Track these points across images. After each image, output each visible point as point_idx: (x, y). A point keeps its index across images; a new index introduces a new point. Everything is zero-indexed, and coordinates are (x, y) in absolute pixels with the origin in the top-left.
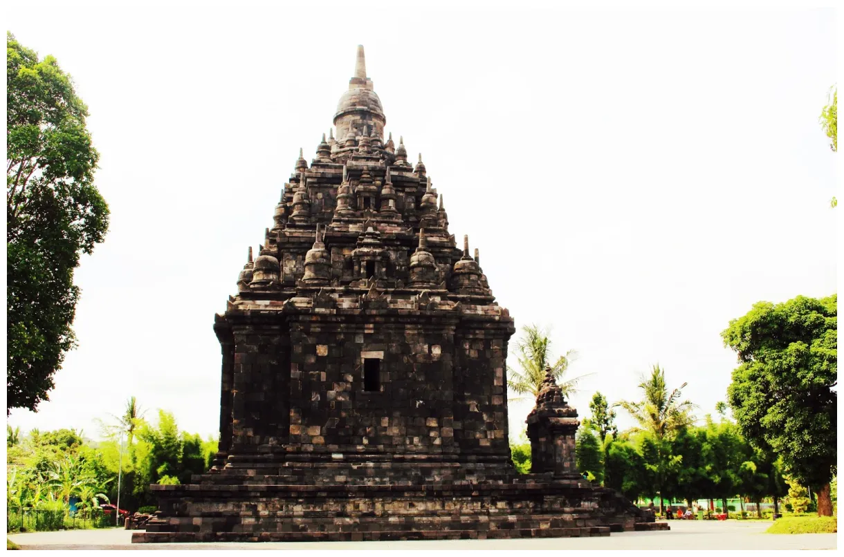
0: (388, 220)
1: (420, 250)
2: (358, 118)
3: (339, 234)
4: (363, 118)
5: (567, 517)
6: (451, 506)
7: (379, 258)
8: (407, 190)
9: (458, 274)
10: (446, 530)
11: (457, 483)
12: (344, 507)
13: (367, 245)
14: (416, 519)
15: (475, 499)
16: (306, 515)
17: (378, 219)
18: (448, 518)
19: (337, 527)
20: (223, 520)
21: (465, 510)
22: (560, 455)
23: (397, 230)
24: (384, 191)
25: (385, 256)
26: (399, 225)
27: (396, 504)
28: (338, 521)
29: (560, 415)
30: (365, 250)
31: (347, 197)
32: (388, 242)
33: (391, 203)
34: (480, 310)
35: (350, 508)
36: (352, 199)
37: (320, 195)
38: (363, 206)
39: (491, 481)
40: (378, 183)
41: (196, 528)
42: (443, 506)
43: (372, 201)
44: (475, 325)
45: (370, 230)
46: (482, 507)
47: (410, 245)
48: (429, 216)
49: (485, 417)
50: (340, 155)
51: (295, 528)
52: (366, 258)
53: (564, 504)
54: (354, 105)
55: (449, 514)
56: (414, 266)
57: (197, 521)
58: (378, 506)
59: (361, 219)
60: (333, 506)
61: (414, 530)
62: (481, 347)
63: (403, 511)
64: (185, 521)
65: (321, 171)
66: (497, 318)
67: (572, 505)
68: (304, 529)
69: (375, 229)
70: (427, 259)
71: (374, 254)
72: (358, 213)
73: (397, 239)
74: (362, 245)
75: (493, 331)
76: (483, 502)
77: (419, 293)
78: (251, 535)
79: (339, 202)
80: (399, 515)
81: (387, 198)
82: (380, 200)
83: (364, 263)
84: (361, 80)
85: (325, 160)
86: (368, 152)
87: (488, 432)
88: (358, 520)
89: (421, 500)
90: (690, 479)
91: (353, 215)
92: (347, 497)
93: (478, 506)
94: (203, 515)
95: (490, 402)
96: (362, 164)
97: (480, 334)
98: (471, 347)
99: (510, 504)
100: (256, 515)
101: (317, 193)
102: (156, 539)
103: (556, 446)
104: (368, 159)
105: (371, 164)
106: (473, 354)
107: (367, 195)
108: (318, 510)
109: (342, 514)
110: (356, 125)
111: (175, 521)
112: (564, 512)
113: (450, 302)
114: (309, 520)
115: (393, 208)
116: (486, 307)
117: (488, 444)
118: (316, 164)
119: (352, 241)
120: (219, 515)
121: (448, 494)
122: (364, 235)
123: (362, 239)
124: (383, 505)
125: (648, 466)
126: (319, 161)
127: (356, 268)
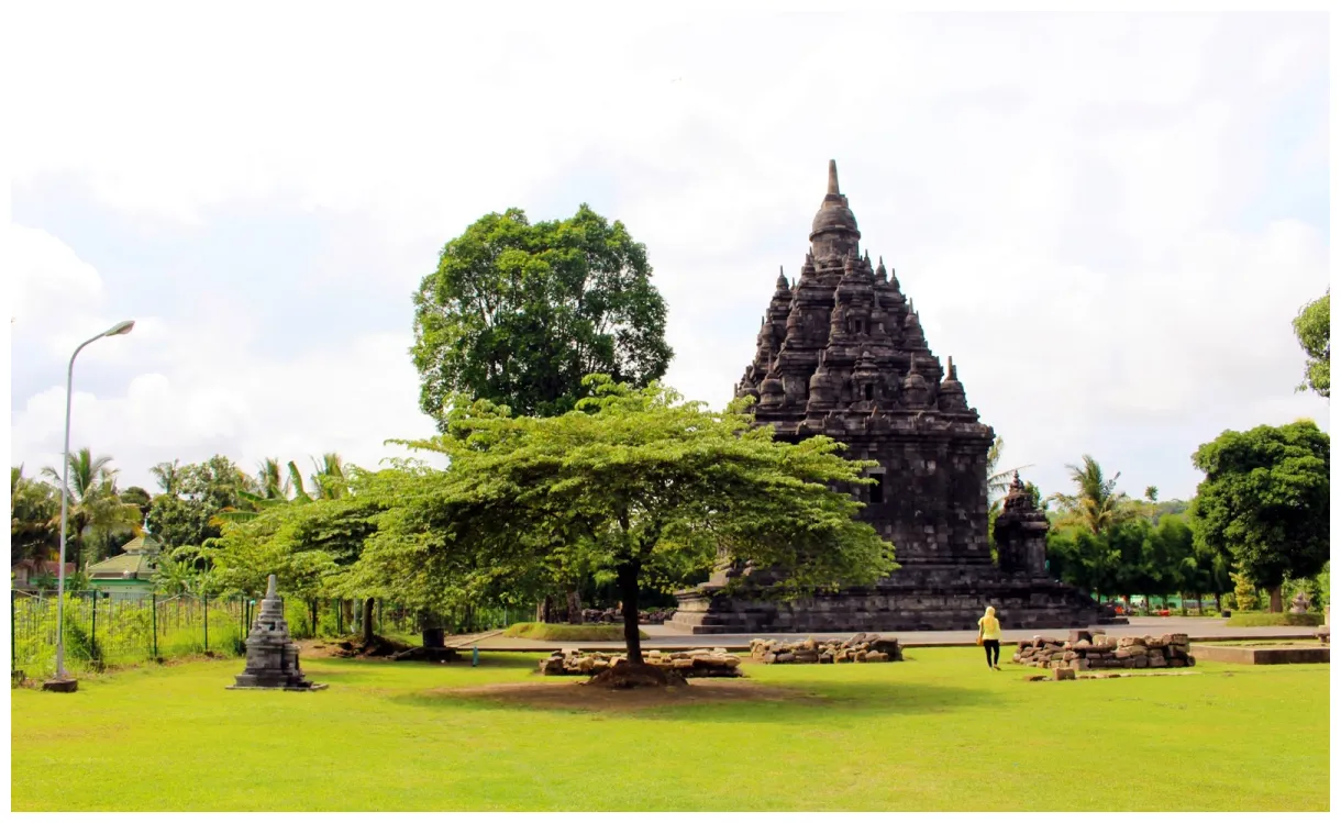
0: (879, 343)
1: (912, 373)
2: (837, 236)
3: (837, 359)
4: (842, 237)
5: (1051, 612)
6: (953, 603)
7: (877, 381)
8: (889, 310)
9: (946, 394)
10: (950, 623)
11: (954, 583)
12: (862, 603)
13: (866, 369)
14: (924, 613)
15: (973, 596)
16: (832, 611)
17: (871, 342)
18: (950, 613)
19: (859, 620)
20: (764, 615)
21: (963, 606)
22: (1031, 557)
23: (888, 353)
24: (874, 315)
25: (881, 379)
26: (890, 348)
27: (906, 600)
28: (859, 615)
29: (1030, 519)
30: (865, 374)
31: (842, 322)
32: (882, 364)
33: (881, 326)
34: (968, 428)
35: (868, 604)
36: (844, 323)
37: (810, 317)
38: (855, 330)
39: (982, 581)
40: (867, 306)
41: (743, 622)
42: (946, 602)
43: (863, 325)
44: (963, 442)
45: (866, 354)
46: (978, 603)
47: (902, 367)
48: (913, 337)
49: (973, 524)
50: (825, 276)
51: (825, 620)
52: (867, 382)
53: (1047, 601)
54: (832, 223)
55: (951, 609)
56: (908, 389)
57: (743, 616)
58: (892, 602)
59: (855, 343)
60: (853, 603)
61: (923, 623)
62: (969, 461)
63: (912, 607)
64: (732, 616)
65: (810, 294)
66: (983, 435)
67: (1054, 602)
68: (831, 622)
69: (871, 353)
70: (920, 382)
71: (873, 378)
72: (851, 337)
73: (890, 362)
74: (859, 369)
75: (978, 447)
76: (978, 599)
77: (916, 414)
78: (791, 628)
79: (833, 326)
80: (910, 611)
81: (877, 323)
82: (870, 324)
83: (864, 386)
84: (835, 197)
85: (813, 283)
86: (856, 276)
87: (976, 539)
88: (875, 614)
89: (928, 597)
90: (1129, 576)
91: (848, 339)
92: (866, 595)
93: (975, 602)
94: (747, 611)
95: (976, 509)
96: (851, 288)
97: (968, 450)
98: (959, 462)
99: (1002, 600)
100: (791, 611)
101: (806, 315)
102: (712, 631)
103: (1027, 549)
104: (856, 283)
105: (860, 288)
106: (961, 468)
107: (858, 319)
108: (841, 606)
109: (862, 610)
110: (836, 245)
111: (724, 616)
112: (1046, 608)
113: (943, 422)
114: (834, 614)
115: (883, 332)
116: (972, 425)
117: (975, 548)
118: (804, 286)
119: (849, 364)
120: (759, 611)
121: (950, 592)
122: (861, 359)
123: (860, 364)
124: (896, 601)
125: (1085, 562)
126: (807, 283)
127: (856, 390)
